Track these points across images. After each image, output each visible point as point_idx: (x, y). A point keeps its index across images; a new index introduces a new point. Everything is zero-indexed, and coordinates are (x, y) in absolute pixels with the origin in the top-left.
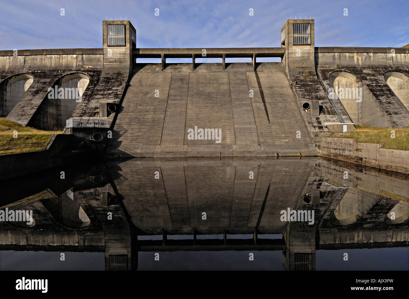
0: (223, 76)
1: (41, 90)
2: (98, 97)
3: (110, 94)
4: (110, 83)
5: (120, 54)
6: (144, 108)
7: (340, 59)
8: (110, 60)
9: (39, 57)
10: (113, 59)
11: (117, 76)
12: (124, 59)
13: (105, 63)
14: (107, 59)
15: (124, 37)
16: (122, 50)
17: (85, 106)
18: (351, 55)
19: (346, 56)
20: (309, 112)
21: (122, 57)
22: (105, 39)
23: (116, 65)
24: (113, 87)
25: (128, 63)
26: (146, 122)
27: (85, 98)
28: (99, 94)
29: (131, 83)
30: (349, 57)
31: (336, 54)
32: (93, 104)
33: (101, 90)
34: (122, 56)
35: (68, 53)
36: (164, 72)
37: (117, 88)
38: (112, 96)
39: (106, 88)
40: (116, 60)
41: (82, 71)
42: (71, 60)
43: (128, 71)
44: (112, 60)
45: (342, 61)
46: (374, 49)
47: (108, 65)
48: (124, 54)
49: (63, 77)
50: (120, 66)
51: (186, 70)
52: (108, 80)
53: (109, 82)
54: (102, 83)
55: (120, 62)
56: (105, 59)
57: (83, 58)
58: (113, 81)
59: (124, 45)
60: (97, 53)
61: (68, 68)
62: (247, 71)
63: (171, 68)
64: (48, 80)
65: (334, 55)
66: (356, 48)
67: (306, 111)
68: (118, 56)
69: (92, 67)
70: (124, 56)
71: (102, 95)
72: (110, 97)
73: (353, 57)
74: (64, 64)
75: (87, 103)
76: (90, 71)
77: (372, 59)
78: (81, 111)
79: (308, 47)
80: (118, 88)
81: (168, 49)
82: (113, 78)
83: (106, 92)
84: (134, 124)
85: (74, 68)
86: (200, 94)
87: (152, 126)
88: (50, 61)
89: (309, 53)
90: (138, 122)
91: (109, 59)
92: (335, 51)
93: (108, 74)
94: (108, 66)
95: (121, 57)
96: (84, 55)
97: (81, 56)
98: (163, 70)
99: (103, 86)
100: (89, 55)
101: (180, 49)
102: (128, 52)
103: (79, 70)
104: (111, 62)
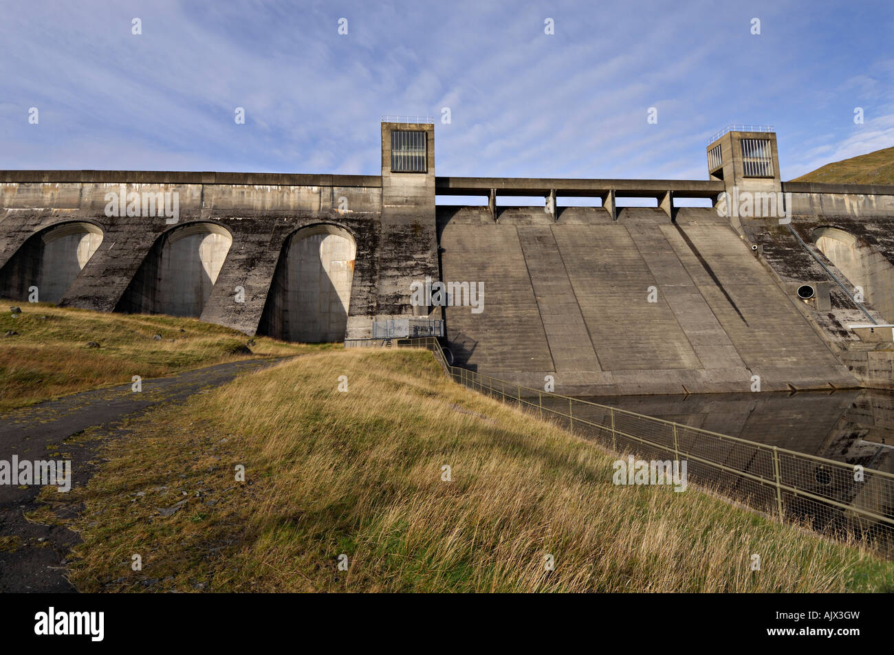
0: (619, 233)
1: (259, 259)
2: (390, 273)
3: (412, 268)
4: (404, 245)
5: (416, 187)
6: (491, 296)
7: (821, 204)
8: (395, 199)
9: (236, 189)
10: (402, 197)
11: (412, 231)
12: (423, 197)
13: (386, 204)
14: (390, 197)
15: (425, 155)
16: (420, 180)
17: (370, 292)
18: (839, 197)
19: (830, 199)
20: (812, 304)
21: (421, 193)
22: (387, 157)
23: (408, 209)
24: (413, 252)
25: (431, 207)
26: (507, 325)
27: (362, 277)
28: (391, 268)
29: (443, 246)
30: (837, 200)
31: (815, 195)
32: (387, 287)
33: (391, 260)
34: (419, 191)
35: (302, 183)
36: (499, 223)
37: (422, 256)
38: (419, 272)
39: (401, 256)
40: (408, 198)
41: (333, 220)
42: (308, 198)
43: (433, 221)
44: (399, 199)
45: (824, 208)
47: (392, 210)
48: (425, 188)
49: (295, 232)
50: (416, 211)
51: (540, 221)
52: (396, 239)
53: (400, 244)
54: (386, 244)
55: (417, 204)
56: (386, 197)
57: (332, 193)
58: (407, 240)
59: (425, 170)
60: (364, 185)
61: (301, 213)
62: (660, 224)
63: (511, 216)
64: (267, 238)
65: (811, 197)
66: (847, 186)
67: (806, 301)
68: (411, 193)
69: (352, 211)
70: (423, 191)
71: (398, 269)
72: (415, 273)
73: (843, 201)
74: (291, 204)
75: (370, 287)
76: (352, 221)
77: (874, 205)
78: (365, 302)
79: (769, 182)
80: (425, 256)
81: (506, 180)
82: (406, 236)
83: (403, 264)
84: (486, 328)
85: (315, 214)
86: (589, 268)
87: (522, 332)
88: (262, 198)
90: (492, 325)
91: (392, 196)
92: (812, 189)
93: (394, 227)
94: (393, 212)
95: (419, 193)
96: (335, 188)
97: (328, 190)
98: (495, 220)
99: (391, 250)
100: (346, 188)
101: (528, 179)
102: (433, 184)
103: (327, 219)
104: (397, 203)
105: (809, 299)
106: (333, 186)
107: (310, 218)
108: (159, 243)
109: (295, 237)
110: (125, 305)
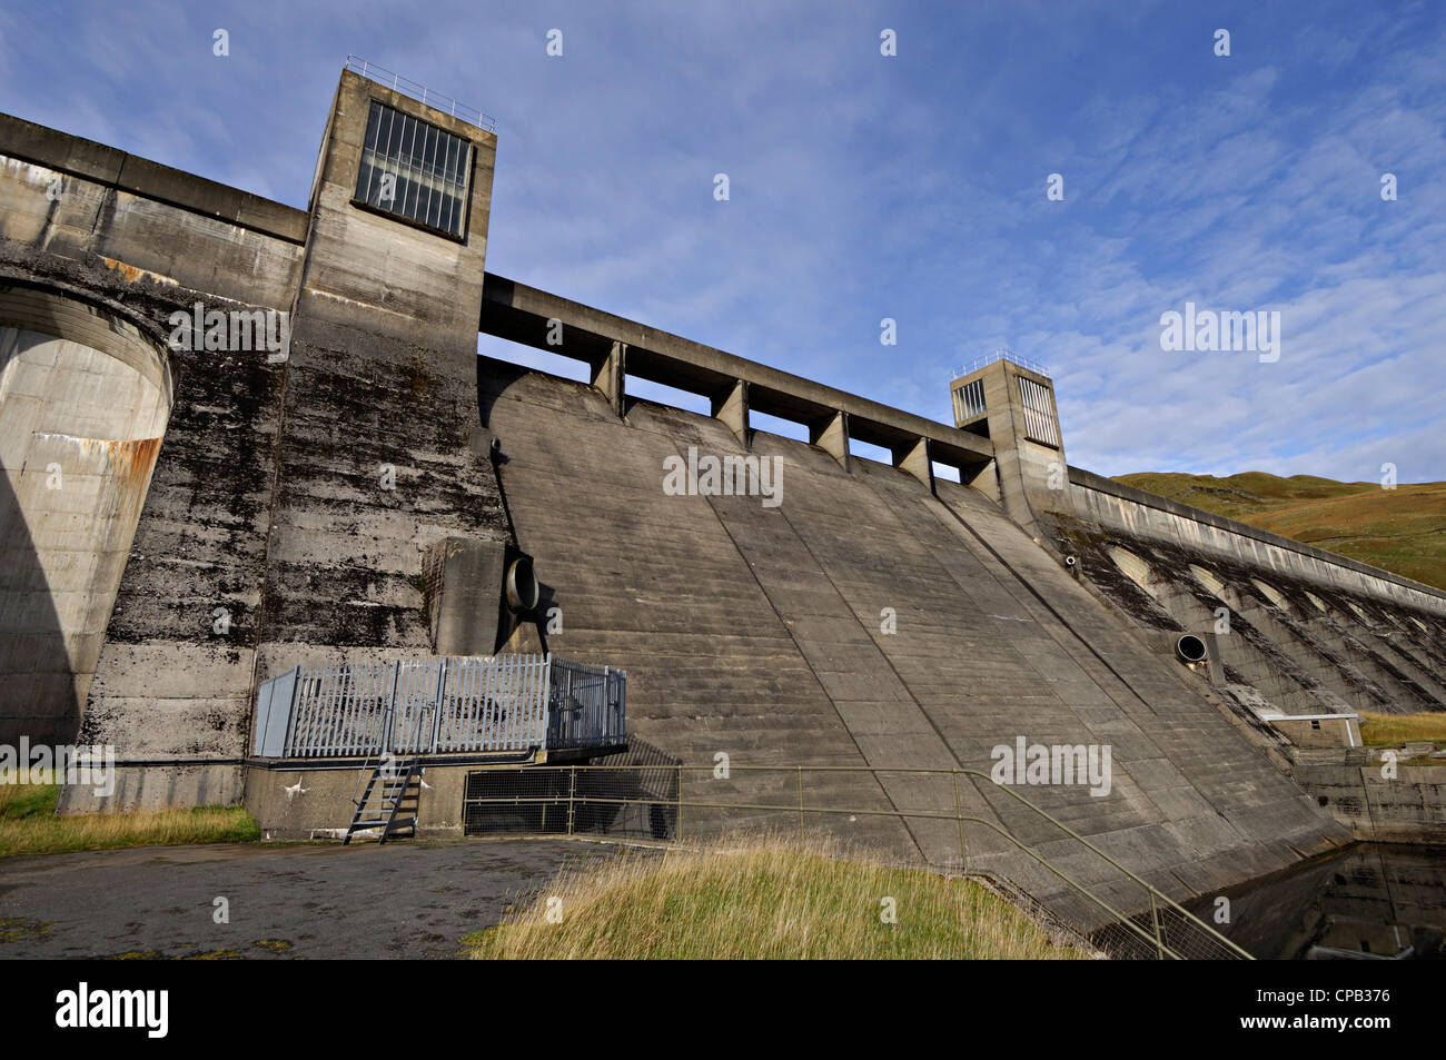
2: (324, 489)
3: (410, 487)
4: (375, 417)
5: (425, 269)
6: (672, 606)
8: (351, 282)
10: (375, 281)
11: (403, 385)
12: (445, 302)
13: (318, 287)
14: (335, 269)
15: (463, 196)
16: (441, 254)
17: (228, 547)
18: (1112, 500)
20: (1202, 671)
21: (437, 289)
23: (387, 320)
24: (409, 442)
25: (467, 332)
26: (745, 699)
27: (195, 486)
28: (329, 476)
30: (1114, 506)
32: (319, 538)
33: (329, 451)
34: (434, 283)
36: (632, 426)
37: (442, 459)
38: (436, 504)
39: (364, 445)
40: (397, 293)
41: (90, 287)
43: (470, 374)
44: (364, 285)
45: (1103, 514)
47: (338, 309)
48: (451, 279)
50: (418, 332)
52: (345, 394)
53: (360, 411)
55: (421, 314)
56: (320, 265)
57: (109, 208)
58: (386, 405)
59: (461, 232)
60: (238, 218)
63: (654, 418)
67: (1192, 666)
68: (409, 280)
69: (174, 282)
70: (447, 286)
71: (354, 482)
72: (422, 504)
73: (1119, 508)
75: (231, 527)
77: (1147, 521)
78: (204, 585)
80: (452, 460)
81: (649, 331)
82: (381, 394)
84: (689, 707)
85: (11, 249)
86: (856, 561)
87: (790, 725)
90: (703, 700)
91: (345, 272)
93: (339, 357)
94: (336, 314)
95: (433, 288)
96: (123, 198)
97: (94, 195)
98: (621, 416)
99: (327, 421)
100: (166, 208)
102: (476, 276)
104: (355, 294)
105: (1196, 663)
106: (116, 187)
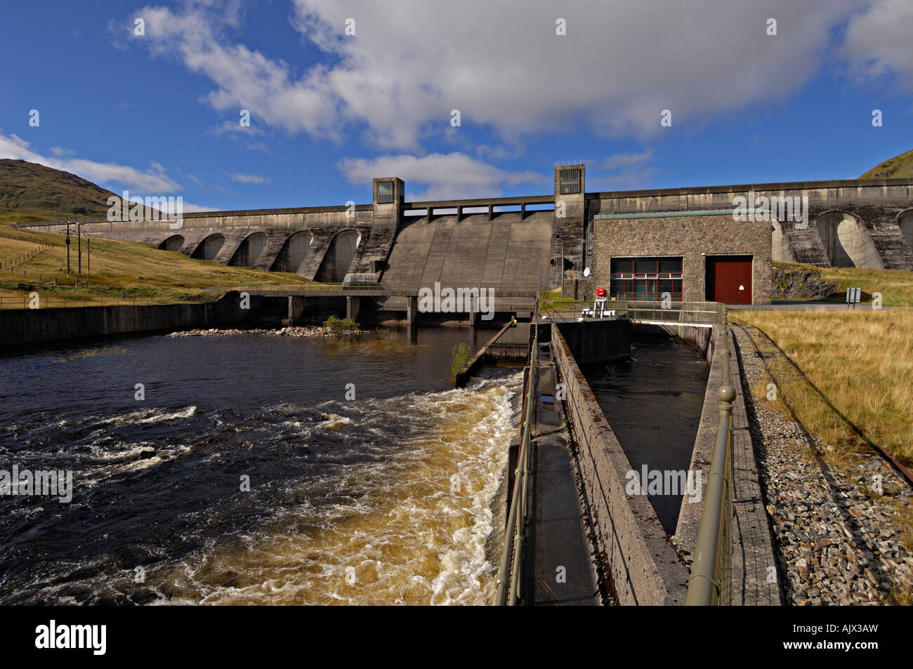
1: (321, 248)
2: (368, 254)
3: (378, 251)
4: (379, 240)
5: (388, 210)
6: (406, 265)
8: (379, 217)
9: (316, 215)
10: (382, 215)
11: (385, 233)
12: (391, 215)
13: (375, 219)
15: (392, 193)
16: (390, 206)
18: (633, 199)
21: (390, 213)
22: (375, 195)
23: (384, 221)
24: (381, 244)
25: (395, 219)
29: (397, 240)
30: (631, 202)
32: (365, 261)
33: (371, 248)
36: (430, 224)
37: (384, 245)
38: (380, 254)
39: (375, 246)
40: (385, 216)
41: (355, 228)
42: (345, 217)
43: (395, 227)
44: (381, 217)
46: (661, 191)
48: (392, 210)
49: (338, 234)
50: (388, 222)
51: (451, 223)
52: (377, 237)
53: (377, 239)
54: (372, 239)
55: (388, 218)
56: (375, 216)
57: (355, 214)
58: (381, 237)
59: (392, 201)
60: (366, 210)
61: (342, 225)
62: (513, 223)
63: (438, 220)
64: (326, 238)
66: (638, 192)
67: (554, 267)
68: (386, 213)
69: (364, 223)
70: (392, 212)
71: (371, 252)
72: (378, 254)
73: (636, 201)
74: (338, 220)
76: (362, 227)
77: (659, 203)
78: (355, 267)
79: (576, 196)
80: (386, 245)
82: (382, 235)
83: (375, 250)
85: (347, 225)
86: (458, 250)
88: (327, 219)
89: (577, 202)
90: (400, 278)
91: (378, 215)
92: (614, 196)
93: (377, 230)
94: (377, 223)
96: (356, 212)
98: (429, 222)
99: (372, 243)
100: (361, 211)
102: (396, 208)
103: (352, 227)
104: (379, 219)
107: (345, 227)
108: (287, 242)
109: (338, 237)
110: (274, 268)
